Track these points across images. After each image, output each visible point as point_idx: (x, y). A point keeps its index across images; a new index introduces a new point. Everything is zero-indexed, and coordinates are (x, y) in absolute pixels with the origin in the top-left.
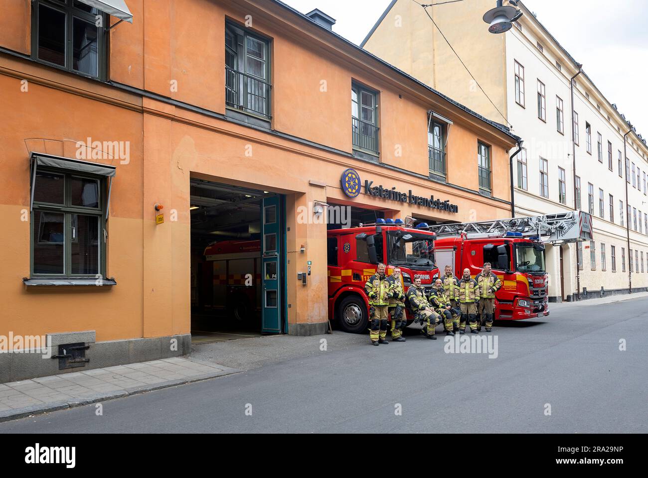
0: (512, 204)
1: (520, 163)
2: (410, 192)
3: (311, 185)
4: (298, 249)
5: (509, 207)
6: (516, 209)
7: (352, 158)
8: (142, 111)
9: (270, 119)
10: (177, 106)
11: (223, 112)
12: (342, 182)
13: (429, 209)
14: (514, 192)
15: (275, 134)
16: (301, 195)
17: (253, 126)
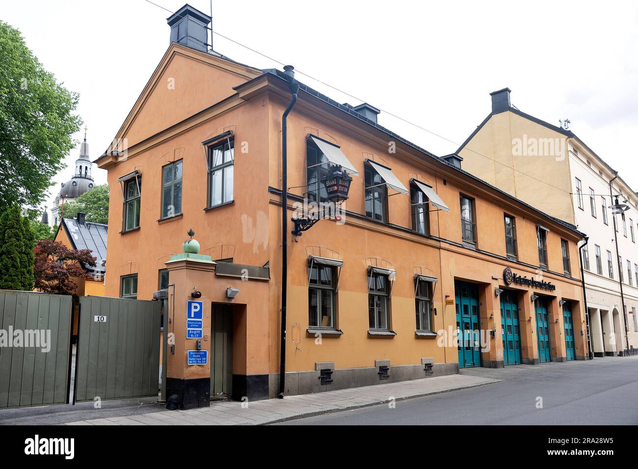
0: (583, 283)
1: (584, 251)
2: (532, 278)
3: (493, 278)
4: (489, 316)
5: (581, 284)
6: (586, 285)
7: (507, 260)
8: (440, 248)
9: (475, 242)
10: (450, 244)
11: (462, 243)
12: (504, 275)
13: (541, 289)
14: (584, 274)
15: (478, 251)
16: (488, 284)
17: (471, 249)
